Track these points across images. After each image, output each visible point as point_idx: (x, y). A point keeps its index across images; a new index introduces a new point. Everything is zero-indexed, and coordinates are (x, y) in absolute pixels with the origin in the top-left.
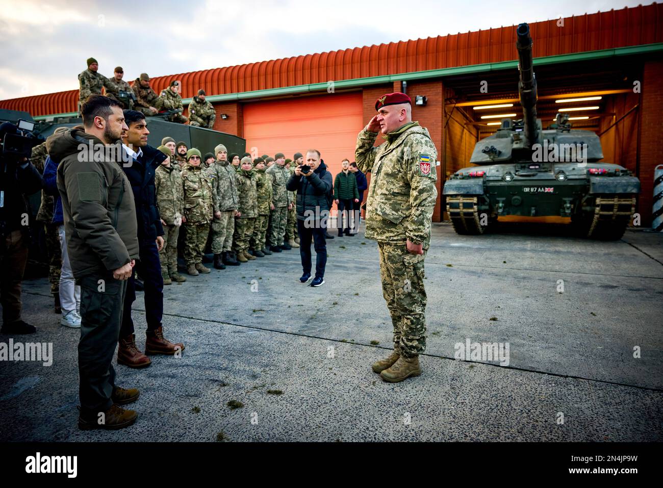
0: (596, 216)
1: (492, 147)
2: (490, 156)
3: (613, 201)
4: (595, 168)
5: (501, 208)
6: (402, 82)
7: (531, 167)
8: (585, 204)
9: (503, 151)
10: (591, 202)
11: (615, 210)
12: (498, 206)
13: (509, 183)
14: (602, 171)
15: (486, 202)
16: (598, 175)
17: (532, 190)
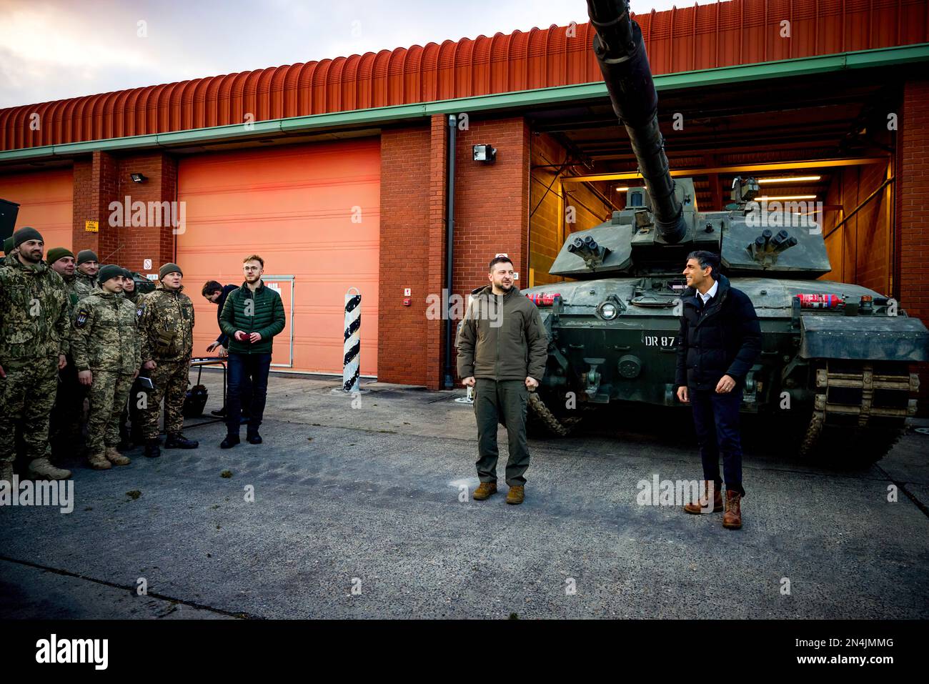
0: (818, 415)
1: (588, 238)
2: (586, 260)
3: (861, 379)
4: (813, 293)
5: (592, 383)
6: (447, 116)
7: (674, 287)
8: (789, 381)
9: (615, 249)
10: (805, 377)
11: (866, 403)
12: (587, 378)
13: (611, 324)
14: (830, 299)
15: (561, 367)
16: (820, 310)
17: (664, 342)
